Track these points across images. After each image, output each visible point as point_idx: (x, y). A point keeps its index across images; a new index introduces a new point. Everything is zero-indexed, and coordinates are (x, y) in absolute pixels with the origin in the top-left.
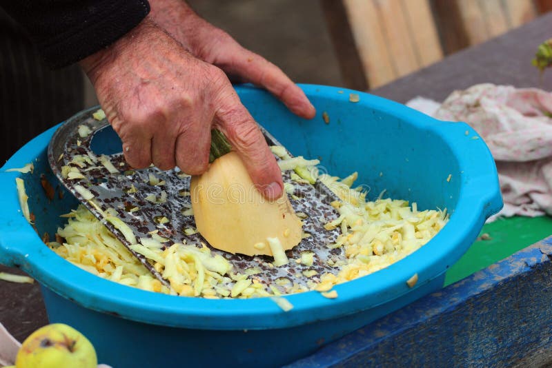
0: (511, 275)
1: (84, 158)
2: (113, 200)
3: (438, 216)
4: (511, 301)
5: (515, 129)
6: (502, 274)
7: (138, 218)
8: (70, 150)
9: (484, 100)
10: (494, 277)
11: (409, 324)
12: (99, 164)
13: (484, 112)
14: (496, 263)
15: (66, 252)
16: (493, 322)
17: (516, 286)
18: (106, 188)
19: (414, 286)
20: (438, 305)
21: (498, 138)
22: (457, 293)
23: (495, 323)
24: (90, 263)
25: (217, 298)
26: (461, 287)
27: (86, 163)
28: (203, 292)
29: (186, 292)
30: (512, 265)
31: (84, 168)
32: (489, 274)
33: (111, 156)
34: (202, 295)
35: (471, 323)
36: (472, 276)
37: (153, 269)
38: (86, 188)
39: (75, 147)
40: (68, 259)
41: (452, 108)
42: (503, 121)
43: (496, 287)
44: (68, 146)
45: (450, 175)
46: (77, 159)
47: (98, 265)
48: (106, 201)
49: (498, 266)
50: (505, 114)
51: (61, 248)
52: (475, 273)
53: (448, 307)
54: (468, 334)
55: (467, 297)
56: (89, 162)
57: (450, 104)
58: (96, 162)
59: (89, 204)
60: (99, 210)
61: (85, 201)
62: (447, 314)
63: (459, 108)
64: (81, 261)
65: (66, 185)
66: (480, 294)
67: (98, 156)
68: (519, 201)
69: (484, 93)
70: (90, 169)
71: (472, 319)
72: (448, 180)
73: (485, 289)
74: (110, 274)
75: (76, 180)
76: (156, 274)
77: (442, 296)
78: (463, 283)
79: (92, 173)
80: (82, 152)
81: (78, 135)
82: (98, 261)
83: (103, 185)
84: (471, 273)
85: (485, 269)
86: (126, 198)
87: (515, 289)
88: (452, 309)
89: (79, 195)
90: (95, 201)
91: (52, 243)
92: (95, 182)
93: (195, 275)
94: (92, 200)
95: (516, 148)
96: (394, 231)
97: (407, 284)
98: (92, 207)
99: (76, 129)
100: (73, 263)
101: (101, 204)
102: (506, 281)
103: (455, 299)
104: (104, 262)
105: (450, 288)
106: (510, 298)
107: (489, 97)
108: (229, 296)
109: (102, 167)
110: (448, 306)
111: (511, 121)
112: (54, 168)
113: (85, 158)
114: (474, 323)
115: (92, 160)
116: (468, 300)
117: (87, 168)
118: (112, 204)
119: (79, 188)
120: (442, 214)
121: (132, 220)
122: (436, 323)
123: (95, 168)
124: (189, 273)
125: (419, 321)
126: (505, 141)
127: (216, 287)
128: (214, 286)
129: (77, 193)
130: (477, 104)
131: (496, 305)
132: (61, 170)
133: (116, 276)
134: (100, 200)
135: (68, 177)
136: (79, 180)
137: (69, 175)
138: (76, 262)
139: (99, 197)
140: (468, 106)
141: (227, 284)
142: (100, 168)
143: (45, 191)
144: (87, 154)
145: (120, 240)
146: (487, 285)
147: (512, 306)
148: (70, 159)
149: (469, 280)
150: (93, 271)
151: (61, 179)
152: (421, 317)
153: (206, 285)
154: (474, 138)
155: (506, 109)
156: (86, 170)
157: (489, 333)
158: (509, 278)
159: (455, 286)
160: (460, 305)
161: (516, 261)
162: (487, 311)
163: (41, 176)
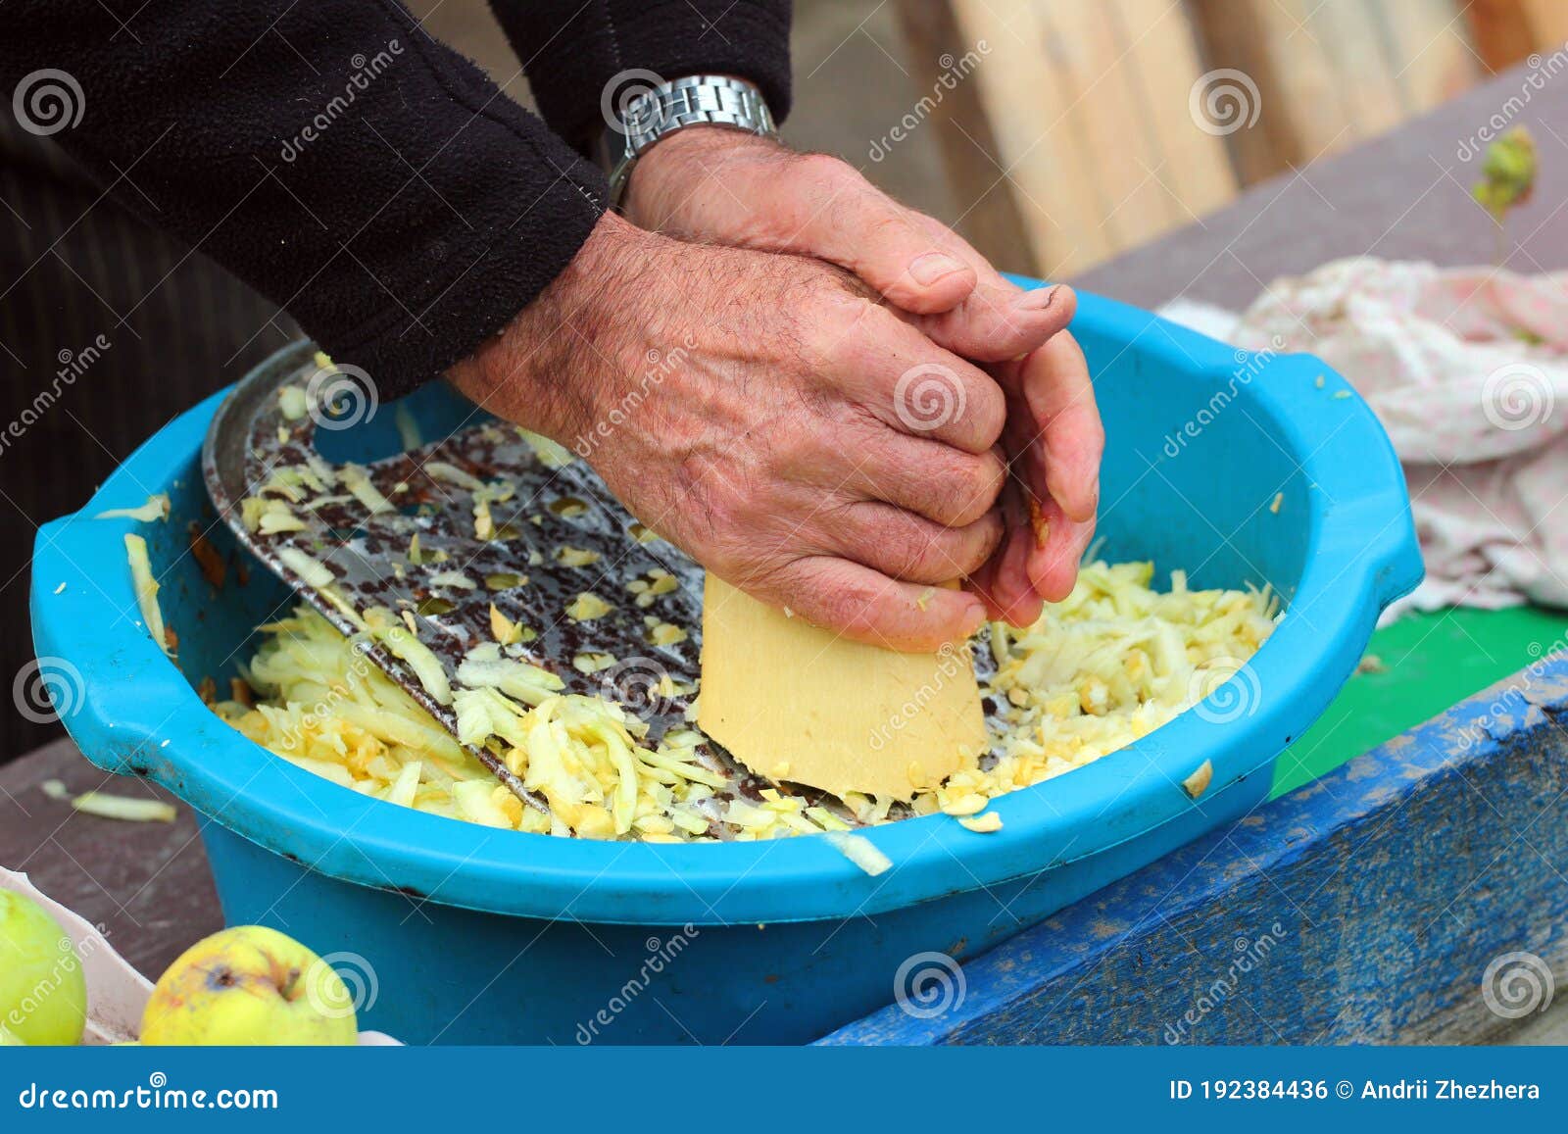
0: (1447, 763)
1: (300, 475)
2: (383, 586)
3: (1249, 606)
4: (1450, 831)
5: (1441, 376)
6: (1420, 762)
7: (451, 630)
8: (259, 454)
9: (1358, 302)
10: (1400, 771)
11: (1181, 902)
12: (340, 489)
13: (1358, 333)
14: (1406, 733)
15: (267, 726)
16: (1402, 890)
17: (1462, 792)
18: (364, 553)
19: (1202, 794)
20: (1254, 850)
21: (1396, 400)
22: (1306, 816)
23: (1408, 893)
24: (332, 756)
25: (677, 840)
26: (1315, 797)
27: (305, 487)
28: (639, 824)
29: (590, 824)
30: (1446, 737)
31: (301, 502)
32: (1388, 761)
33: (370, 467)
34: (634, 831)
35: (1344, 893)
36: (1343, 769)
37: (501, 768)
38: (311, 554)
39: (273, 446)
40: (272, 748)
41: (1273, 325)
42: (1409, 354)
43: (1410, 796)
44: (256, 444)
45: (1279, 496)
46: (282, 479)
47: (353, 760)
48: (367, 588)
49: (1411, 739)
50: (1414, 337)
51: (251, 715)
52: (1352, 761)
53: (1281, 852)
54: (1336, 925)
55: (1330, 824)
56: (315, 486)
57: (1268, 314)
58: (333, 484)
59: (320, 598)
60: (349, 613)
61: (310, 589)
62: (1281, 871)
63: (1291, 325)
64: (307, 751)
65: (257, 550)
66: (1367, 816)
67: (337, 468)
68: (1456, 568)
69: (1356, 284)
70: (319, 502)
71: (1348, 883)
72: (1274, 508)
73: (1381, 803)
74: (385, 783)
75: (282, 536)
76: (510, 780)
77: (1267, 825)
78: (1320, 787)
79: (324, 513)
80: (292, 458)
81: (279, 414)
82: (352, 750)
83: (355, 546)
84: (1340, 763)
85: (1376, 750)
86: (417, 578)
87: (1458, 799)
88: (1295, 858)
89: (294, 575)
90: (337, 588)
91: (226, 706)
92: (333, 540)
93: (611, 779)
94: (329, 586)
95: (1444, 426)
96: (1131, 649)
97: (1185, 788)
98: (329, 606)
99: (272, 396)
100: (284, 757)
101: (353, 597)
102: (1434, 781)
103: (1300, 831)
104: (368, 753)
105: (1285, 804)
106: (1446, 824)
107: (1370, 292)
108: (706, 834)
109: (348, 498)
110: (1283, 849)
111: (1431, 356)
112: (222, 505)
113: (303, 473)
114: (1352, 895)
115: (320, 480)
116: (1336, 834)
117: (308, 500)
118: (381, 595)
119: (292, 557)
120: (1260, 598)
121: (439, 636)
122: (1253, 898)
123: (330, 499)
124: (595, 774)
125: (1209, 893)
126: (1416, 407)
127: (671, 811)
128: (667, 808)
129: (286, 570)
130: (1339, 313)
131: (1409, 845)
132: (239, 510)
133: (404, 790)
134: (348, 587)
135: (260, 528)
136: (290, 534)
137: (263, 522)
138: (293, 752)
139: (347, 579)
140: (1314, 319)
141: (702, 802)
142: (342, 500)
143: (201, 565)
144: (307, 464)
145: (410, 693)
146: (1384, 791)
147: (1452, 845)
148: (263, 478)
149: (1334, 779)
150: (339, 776)
151: (242, 535)
152: (1213, 880)
153: (645, 807)
154: (1338, 395)
155: (1415, 324)
156: (308, 507)
157: (1393, 921)
158: (1442, 771)
159: (1300, 796)
160: (1315, 848)
161: (1458, 725)
162: (1385, 862)
163: (190, 526)
